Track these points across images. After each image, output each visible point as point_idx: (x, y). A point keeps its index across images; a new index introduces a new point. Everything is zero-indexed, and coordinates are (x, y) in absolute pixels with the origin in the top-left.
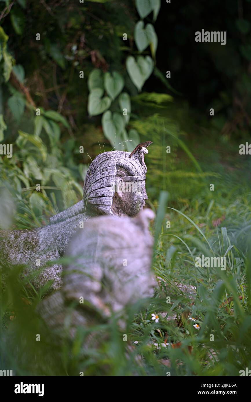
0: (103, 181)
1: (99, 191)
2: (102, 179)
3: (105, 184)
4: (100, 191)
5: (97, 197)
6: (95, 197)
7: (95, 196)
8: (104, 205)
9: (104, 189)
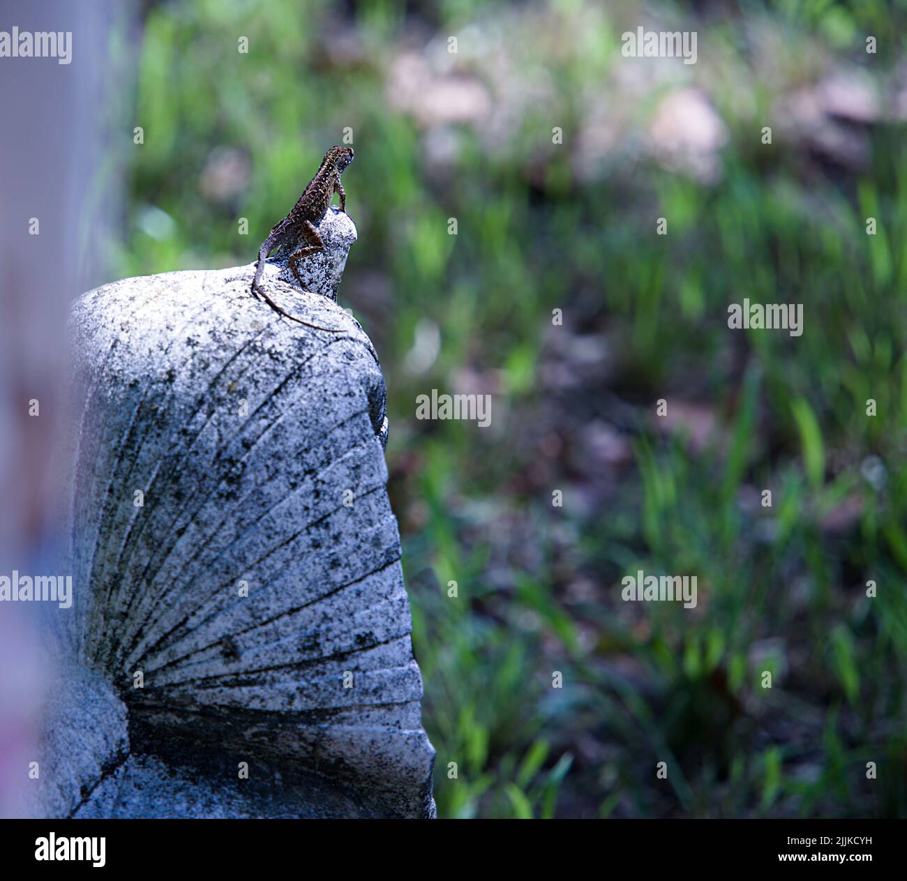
0: (336, 538)
1: (326, 618)
2: (327, 526)
3: (356, 560)
4: (330, 612)
5: (321, 660)
6: (301, 665)
7: (297, 657)
8: (383, 705)
9: (359, 594)
